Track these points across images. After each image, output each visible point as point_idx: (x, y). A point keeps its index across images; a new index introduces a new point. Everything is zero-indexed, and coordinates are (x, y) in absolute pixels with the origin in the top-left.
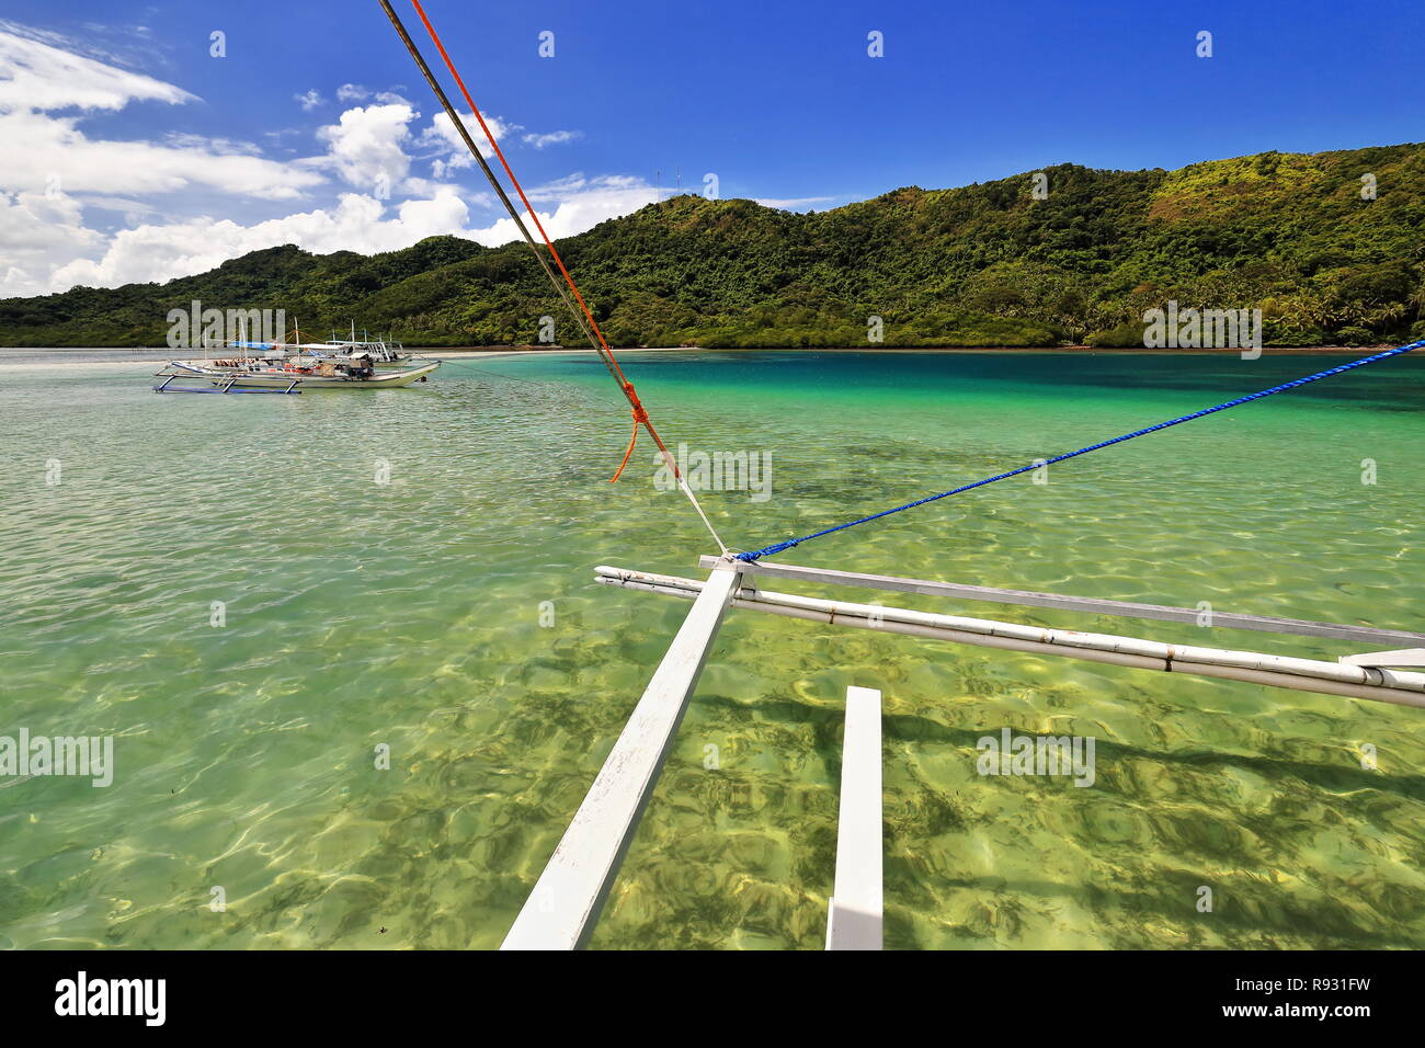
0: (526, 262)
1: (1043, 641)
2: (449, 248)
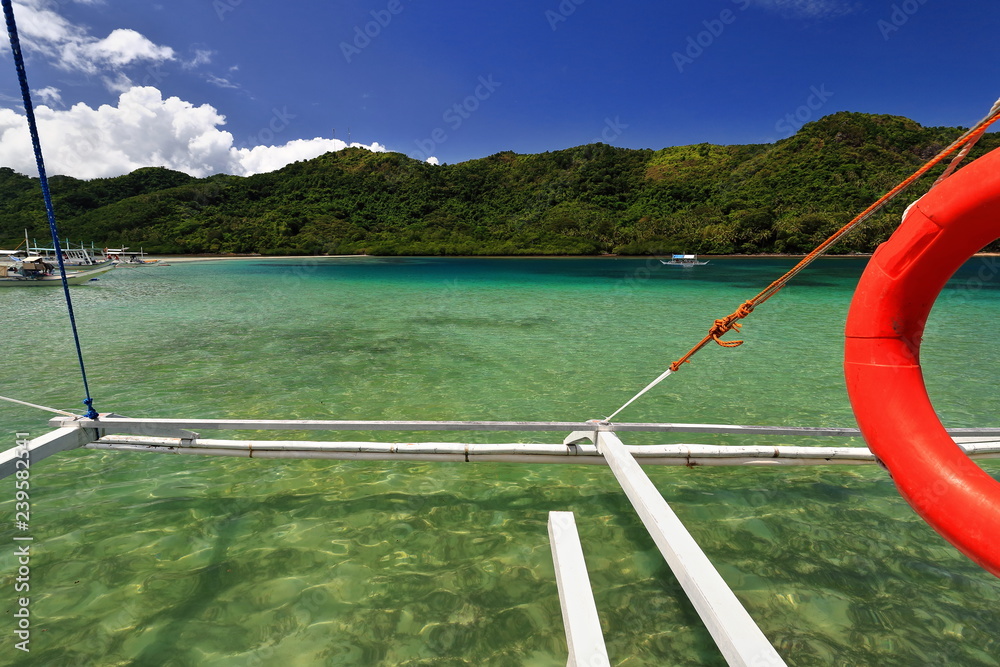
0: (229, 190)
2: (162, 177)
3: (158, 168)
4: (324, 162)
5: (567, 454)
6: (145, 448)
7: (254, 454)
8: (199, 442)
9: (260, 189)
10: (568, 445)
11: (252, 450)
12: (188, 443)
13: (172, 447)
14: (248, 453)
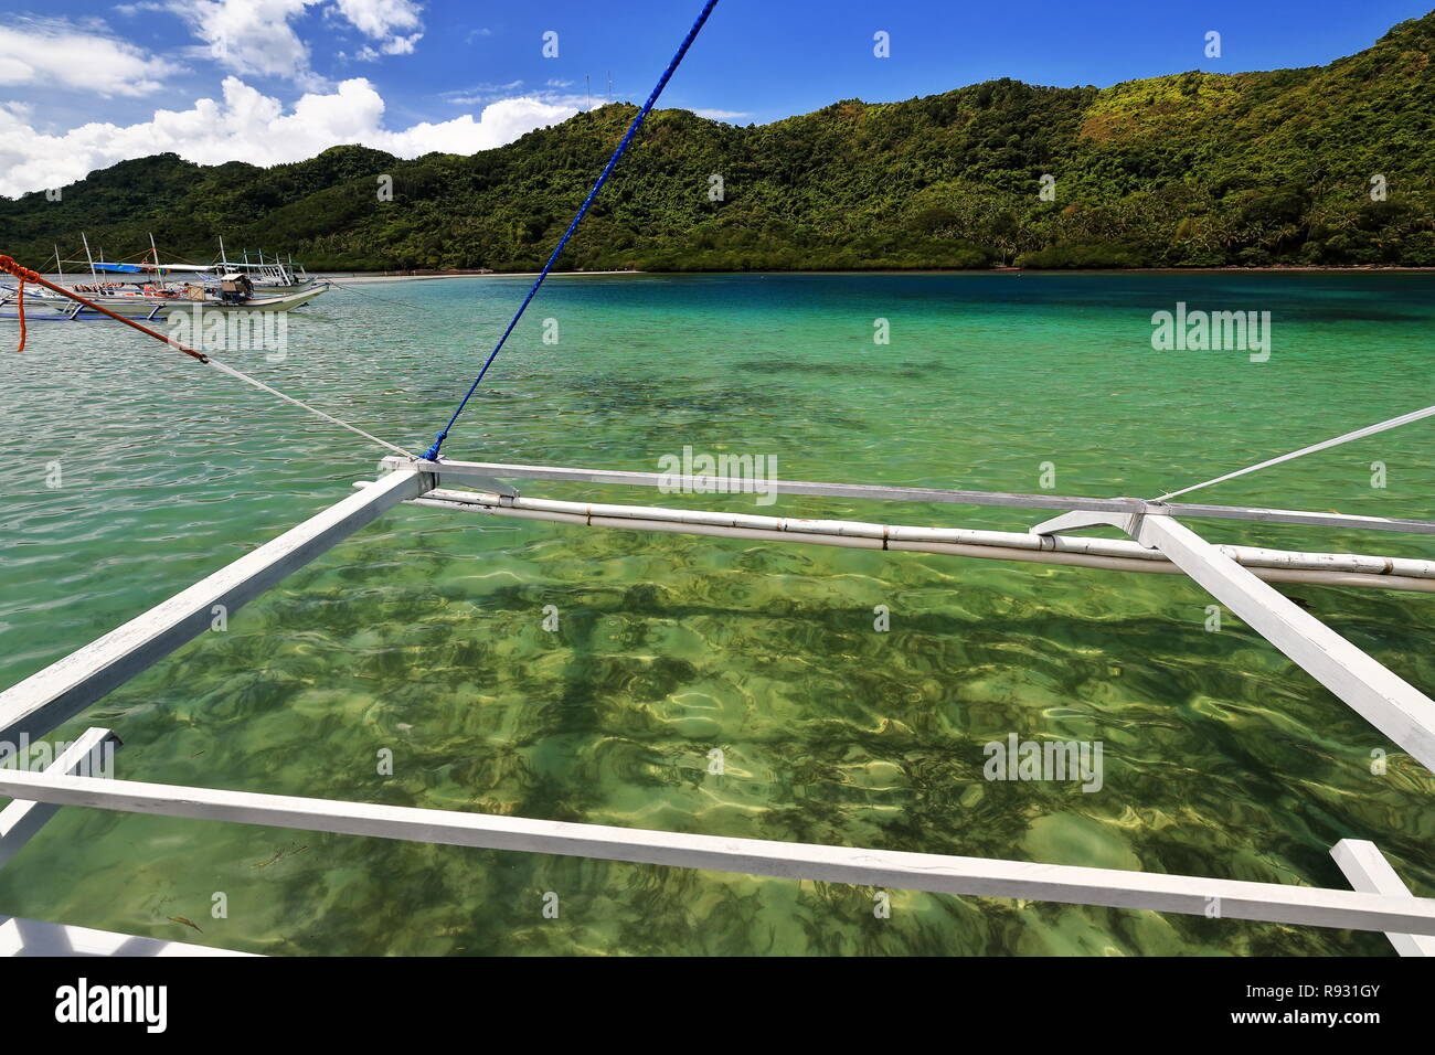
0: (446, 177)
1: (778, 529)
2: (359, 160)
3: (354, 147)
4: (574, 129)
5: (1039, 549)
6: (455, 505)
7: (593, 520)
8: (523, 501)
9: (488, 175)
10: (1041, 535)
11: (590, 515)
12: (509, 501)
13: (488, 506)
14: (585, 519)
